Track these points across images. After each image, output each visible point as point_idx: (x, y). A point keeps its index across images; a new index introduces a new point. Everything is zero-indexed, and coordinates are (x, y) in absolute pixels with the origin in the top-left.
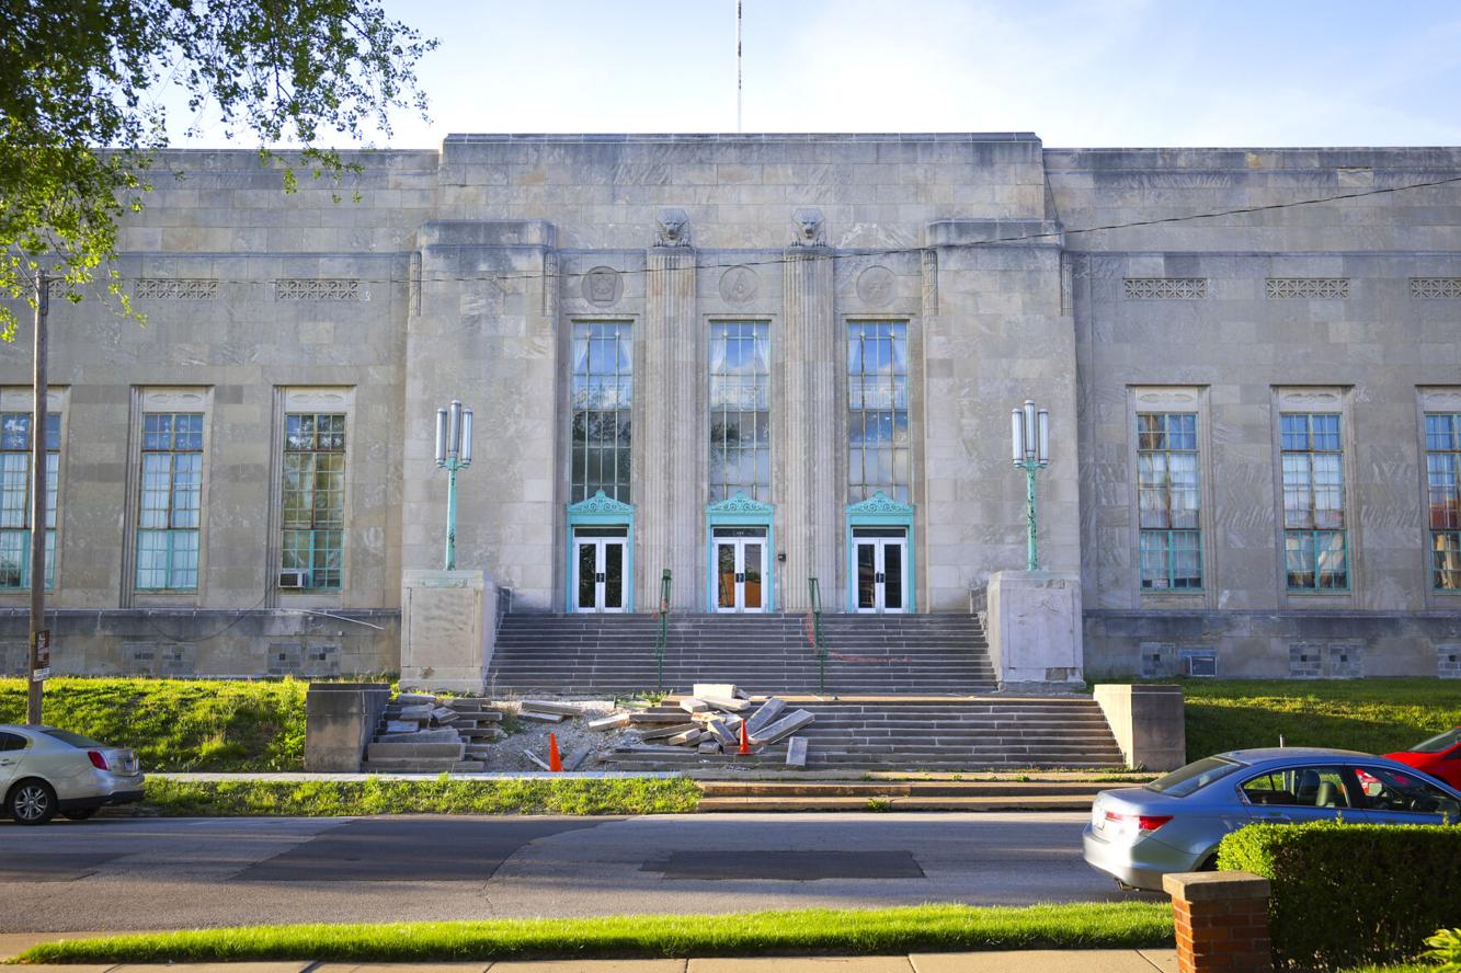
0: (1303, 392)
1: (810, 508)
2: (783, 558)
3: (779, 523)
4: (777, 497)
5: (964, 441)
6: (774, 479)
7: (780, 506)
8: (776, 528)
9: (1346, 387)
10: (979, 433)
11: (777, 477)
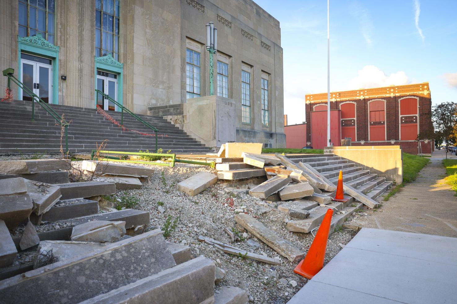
0: (222, 55)
1: (81, 53)
2: (64, 78)
3: (62, 58)
4: (61, 43)
5: (147, 39)
6: (59, 32)
7: (62, 49)
8: (60, 60)
9: (230, 56)
10: (152, 37)
11: (61, 31)
